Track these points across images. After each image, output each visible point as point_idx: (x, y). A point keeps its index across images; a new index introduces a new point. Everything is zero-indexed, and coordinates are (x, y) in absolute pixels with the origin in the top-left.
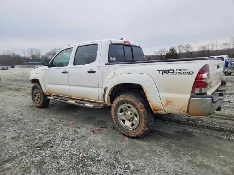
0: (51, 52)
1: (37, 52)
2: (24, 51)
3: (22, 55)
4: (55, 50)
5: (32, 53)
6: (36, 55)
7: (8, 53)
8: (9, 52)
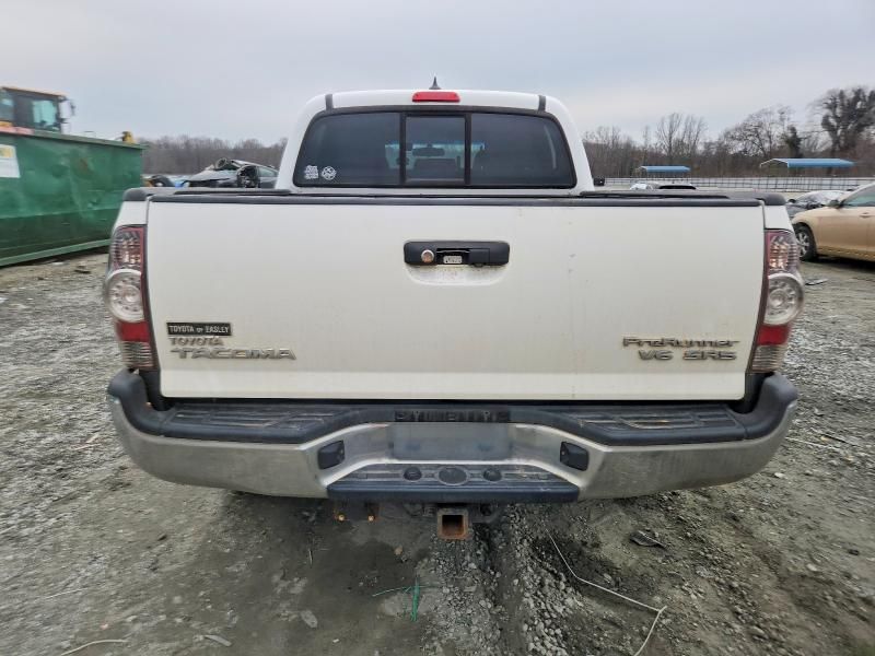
0: (745, 125)
1: (688, 130)
2: (647, 128)
3: (639, 142)
4: (759, 116)
5: (671, 134)
6: (686, 141)
7: (597, 136)
8: (603, 133)
